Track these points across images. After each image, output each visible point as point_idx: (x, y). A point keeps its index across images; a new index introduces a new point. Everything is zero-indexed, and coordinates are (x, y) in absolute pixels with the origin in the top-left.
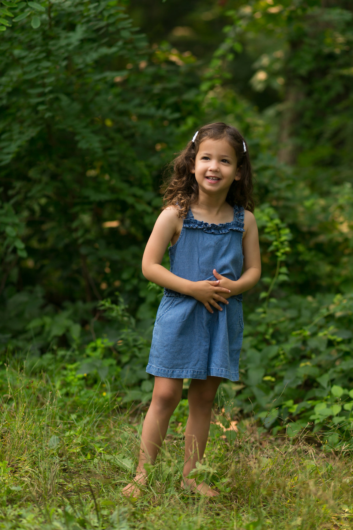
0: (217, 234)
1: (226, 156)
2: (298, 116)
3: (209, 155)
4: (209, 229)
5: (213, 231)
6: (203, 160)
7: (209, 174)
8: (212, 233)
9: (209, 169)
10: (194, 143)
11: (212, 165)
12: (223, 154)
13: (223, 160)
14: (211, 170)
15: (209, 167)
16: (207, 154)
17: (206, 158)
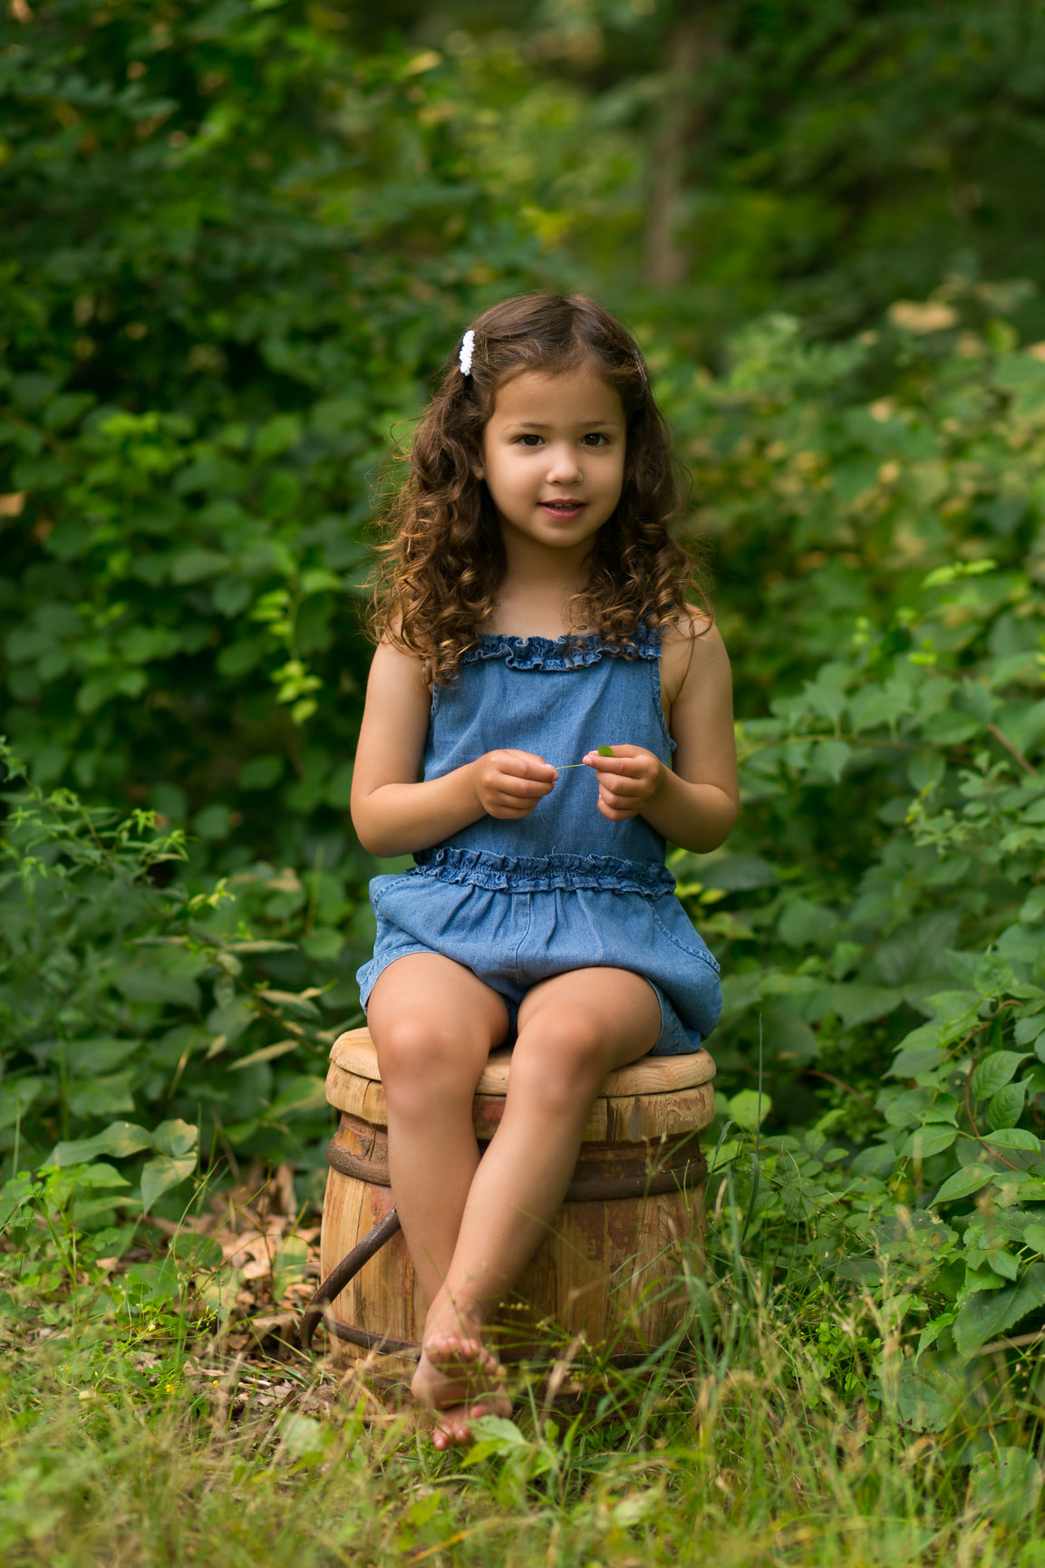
0: (554, 672)
1: (597, 424)
2: (708, 118)
3: (542, 427)
4: (525, 655)
5: (537, 660)
6: (516, 447)
7: (551, 494)
8: (537, 670)
9: (551, 477)
10: (468, 380)
11: (558, 461)
12: (589, 417)
13: (589, 439)
14: (556, 483)
15: (547, 472)
16: (532, 425)
17: (531, 439)
